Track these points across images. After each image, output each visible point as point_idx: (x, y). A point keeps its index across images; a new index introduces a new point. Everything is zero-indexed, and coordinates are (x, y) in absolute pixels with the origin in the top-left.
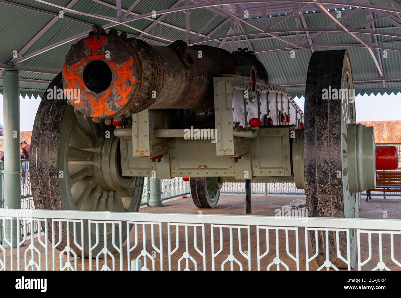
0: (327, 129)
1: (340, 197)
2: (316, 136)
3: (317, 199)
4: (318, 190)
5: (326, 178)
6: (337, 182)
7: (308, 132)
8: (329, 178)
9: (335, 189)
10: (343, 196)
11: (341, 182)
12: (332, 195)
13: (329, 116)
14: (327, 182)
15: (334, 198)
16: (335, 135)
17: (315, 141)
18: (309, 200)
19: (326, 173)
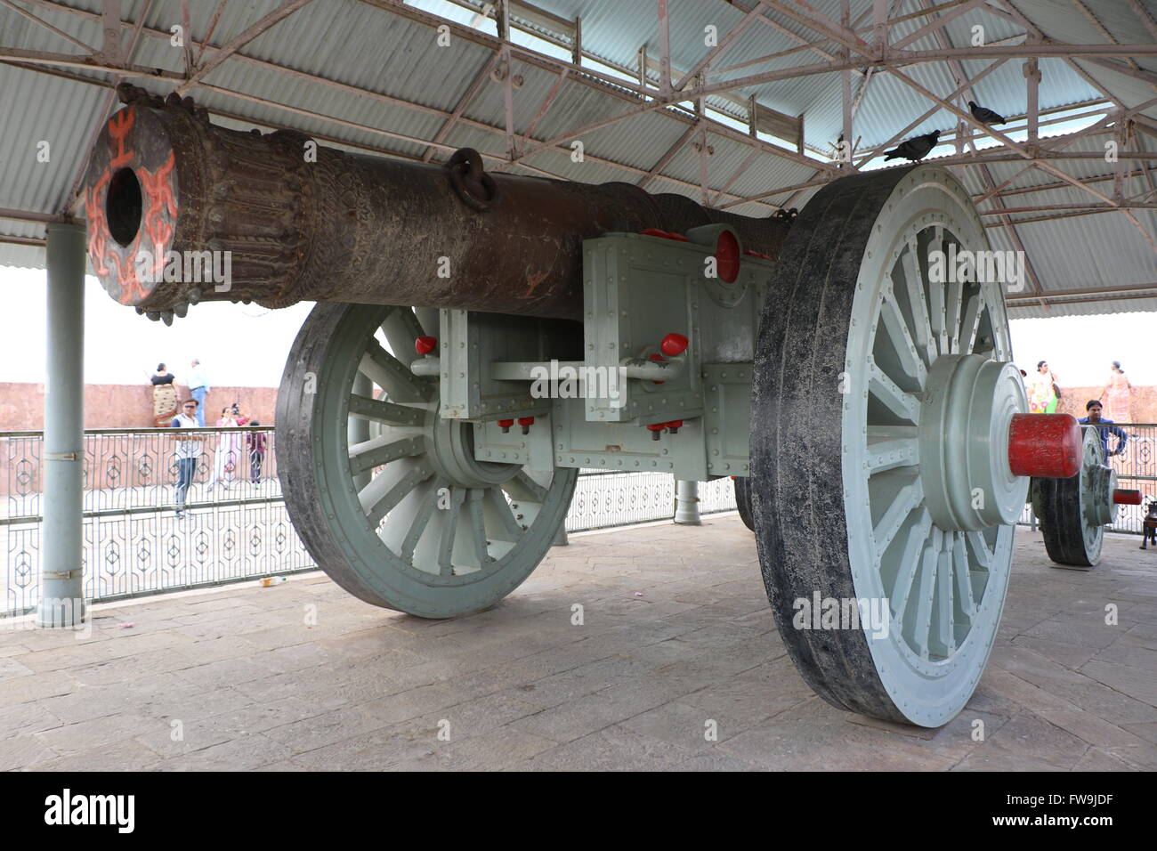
0: (810, 356)
1: (838, 543)
2: (782, 375)
3: (782, 541)
4: (782, 520)
5: (800, 487)
6: (829, 501)
7: (763, 365)
8: (810, 488)
9: (827, 519)
10: (846, 538)
11: (840, 501)
12: (819, 534)
13: (820, 320)
14: (804, 499)
15: (823, 542)
16: (828, 373)
17: (778, 389)
18: (763, 543)
19: (802, 476)
